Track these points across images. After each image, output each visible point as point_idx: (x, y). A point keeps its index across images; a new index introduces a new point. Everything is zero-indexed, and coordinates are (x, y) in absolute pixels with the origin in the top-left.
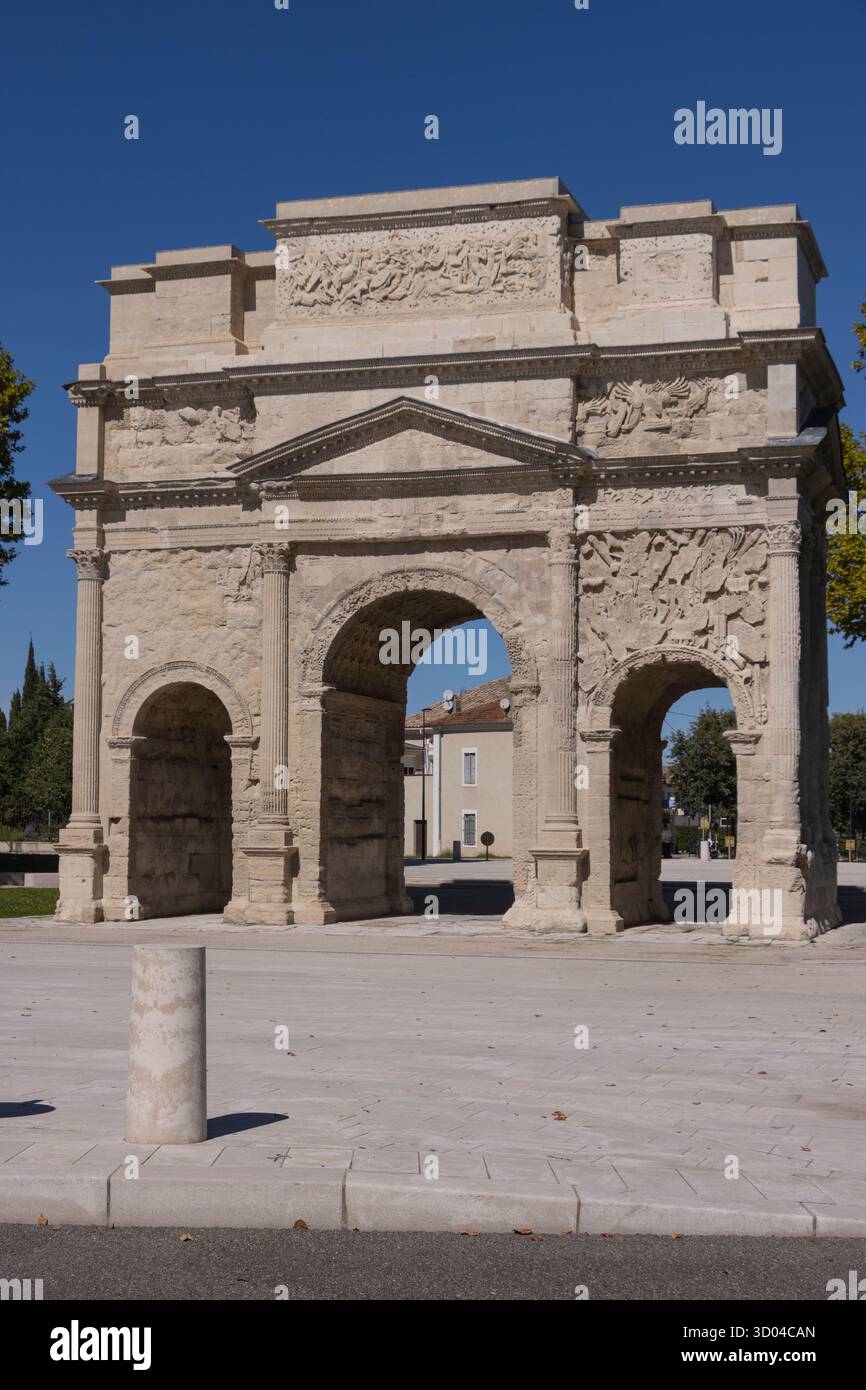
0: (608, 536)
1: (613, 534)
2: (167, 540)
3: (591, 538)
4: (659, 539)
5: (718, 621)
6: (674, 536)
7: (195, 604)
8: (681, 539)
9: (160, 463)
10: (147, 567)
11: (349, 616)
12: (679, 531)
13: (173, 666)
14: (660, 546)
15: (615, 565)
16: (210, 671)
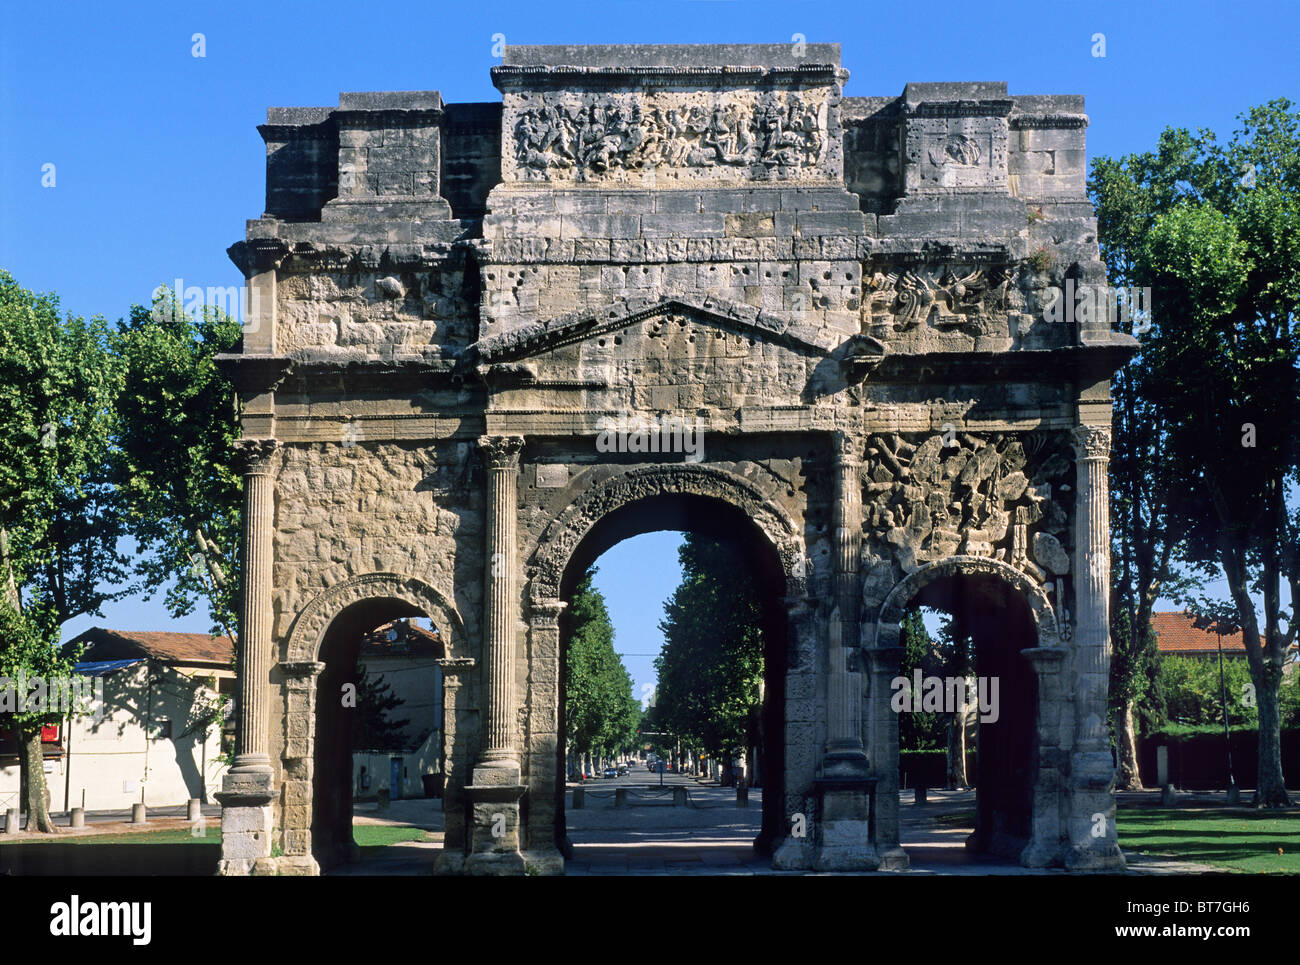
0: (897, 439)
1: (903, 436)
2: (361, 431)
3: (880, 441)
5: (1020, 531)
6: (971, 440)
8: (978, 443)
11: (591, 523)
12: (976, 435)
13: (367, 579)
14: (955, 450)
15: (906, 471)
16: (415, 585)
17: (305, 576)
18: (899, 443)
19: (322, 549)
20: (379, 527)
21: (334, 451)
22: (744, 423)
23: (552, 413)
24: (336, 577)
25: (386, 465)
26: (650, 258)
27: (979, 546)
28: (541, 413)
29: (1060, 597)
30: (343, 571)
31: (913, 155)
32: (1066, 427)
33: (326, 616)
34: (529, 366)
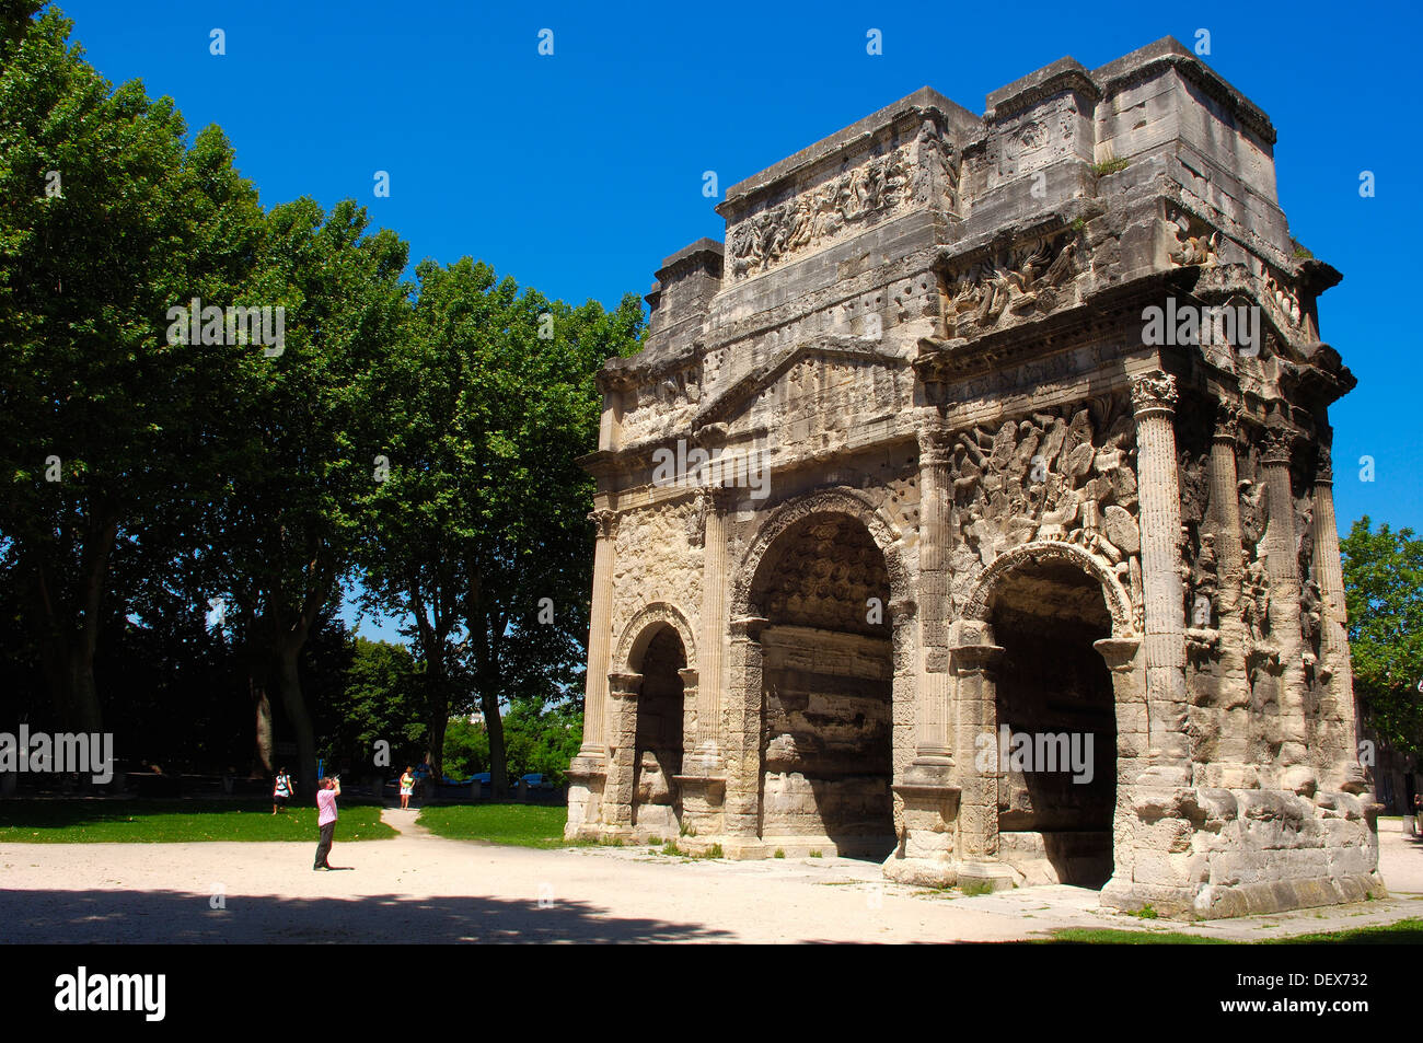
0: (977, 431)
1: (982, 426)
2: (652, 496)
3: (962, 435)
4: (1025, 424)
5: (1090, 509)
7: (667, 550)
8: (1046, 420)
9: (652, 432)
10: (642, 522)
13: (652, 608)
14: (1027, 431)
15: (985, 461)
16: (673, 611)
18: (979, 434)
20: (660, 567)
21: (642, 514)
22: (851, 440)
25: (665, 520)
26: (792, 317)
27: (1051, 530)
29: (1133, 579)
31: (992, 157)
32: (1127, 384)
33: (633, 638)
34: (718, 425)
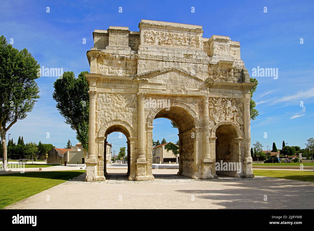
17: (102, 119)
18: (214, 99)
19: (105, 114)
20: (117, 110)
21: (108, 95)
22: (188, 93)
23: (152, 89)
24: (108, 120)
25: (118, 98)
26: (170, 61)
27: (228, 119)
28: (149, 89)
29: (242, 129)
30: (110, 119)
31: (215, 47)
32: (243, 98)
33: (106, 128)
34: (147, 79)
